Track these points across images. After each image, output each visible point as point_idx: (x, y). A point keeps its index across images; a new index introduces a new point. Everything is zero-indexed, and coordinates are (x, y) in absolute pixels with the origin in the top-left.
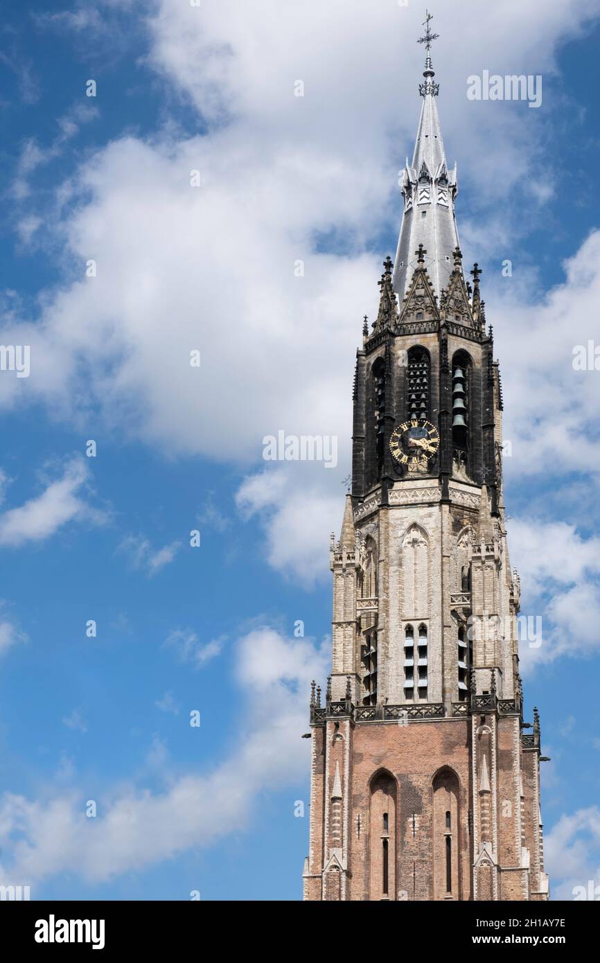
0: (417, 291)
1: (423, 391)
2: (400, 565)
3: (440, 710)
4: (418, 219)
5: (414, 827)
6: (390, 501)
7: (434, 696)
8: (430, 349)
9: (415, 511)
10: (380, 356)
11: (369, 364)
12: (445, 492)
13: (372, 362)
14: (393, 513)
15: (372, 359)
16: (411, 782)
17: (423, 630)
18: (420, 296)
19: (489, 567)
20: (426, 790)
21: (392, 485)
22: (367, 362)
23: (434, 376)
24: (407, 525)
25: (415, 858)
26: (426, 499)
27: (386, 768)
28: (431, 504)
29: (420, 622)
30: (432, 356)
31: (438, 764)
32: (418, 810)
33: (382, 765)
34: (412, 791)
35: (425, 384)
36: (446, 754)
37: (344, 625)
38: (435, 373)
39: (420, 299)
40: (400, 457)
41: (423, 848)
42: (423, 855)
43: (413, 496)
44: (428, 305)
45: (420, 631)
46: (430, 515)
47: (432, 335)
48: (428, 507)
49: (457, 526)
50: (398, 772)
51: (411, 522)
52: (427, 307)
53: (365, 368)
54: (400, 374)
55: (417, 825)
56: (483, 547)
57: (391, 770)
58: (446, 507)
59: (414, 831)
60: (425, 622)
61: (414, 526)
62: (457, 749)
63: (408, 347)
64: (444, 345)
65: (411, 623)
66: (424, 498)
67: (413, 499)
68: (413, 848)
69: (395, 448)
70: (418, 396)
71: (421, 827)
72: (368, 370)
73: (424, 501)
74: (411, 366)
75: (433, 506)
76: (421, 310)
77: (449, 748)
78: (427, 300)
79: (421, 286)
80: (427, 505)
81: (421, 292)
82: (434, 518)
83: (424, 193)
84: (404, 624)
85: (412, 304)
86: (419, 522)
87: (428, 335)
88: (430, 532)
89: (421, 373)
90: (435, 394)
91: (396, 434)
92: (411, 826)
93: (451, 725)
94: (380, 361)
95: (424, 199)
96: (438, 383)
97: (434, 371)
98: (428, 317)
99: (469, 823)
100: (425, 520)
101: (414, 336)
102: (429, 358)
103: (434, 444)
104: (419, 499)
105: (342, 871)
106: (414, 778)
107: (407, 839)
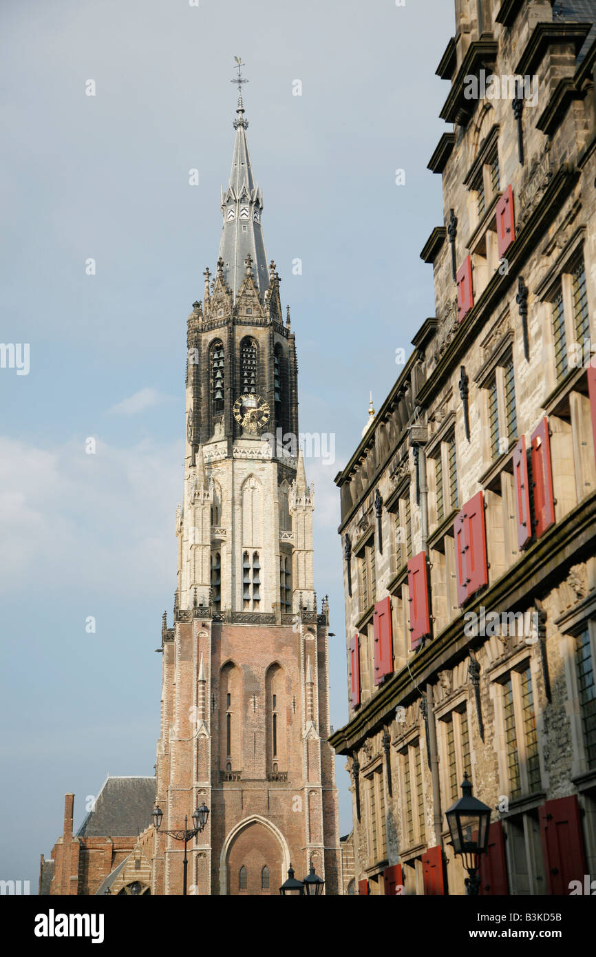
0: (247, 291)
1: (254, 371)
2: (241, 505)
3: (271, 619)
4: (240, 230)
5: (254, 706)
6: (234, 455)
7: (264, 607)
8: (260, 340)
9: (252, 463)
10: (218, 337)
11: (206, 340)
13: (209, 339)
14: (238, 464)
15: (208, 337)
16: (252, 672)
17: (256, 556)
18: (249, 296)
20: (263, 677)
21: (235, 441)
22: (203, 339)
24: (246, 475)
25: (256, 729)
26: (261, 457)
27: (233, 659)
28: (264, 461)
29: (255, 550)
30: (260, 345)
31: (271, 661)
32: (256, 693)
33: (230, 657)
34: (250, 679)
35: (255, 365)
36: (277, 652)
37: (202, 547)
38: (264, 359)
39: (249, 298)
40: (242, 421)
41: (260, 722)
42: (261, 727)
43: (251, 453)
44: (255, 303)
45: (254, 556)
46: (263, 469)
47: (261, 328)
48: (263, 463)
49: (280, 479)
50: (243, 663)
51: (249, 473)
52: (254, 305)
54: (238, 355)
55: (257, 705)
56: (303, 499)
57: (237, 661)
58: (276, 464)
59: (255, 709)
60: (259, 550)
61: (250, 476)
62: (285, 648)
63: (243, 336)
64: (271, 338)
65: (248, 550)
66: (259, 456)
67: (251, 455)
68: (253, 722)
69: (236, 414)
70: (249, 374)
71: (259, 706)
72: (205, 345)
73: (259, 458)
74: (244, 350)
75: (266, 462)
76: (249, 307)
77: (280, 647)
78: (256, 300)
79: (250, 288)
80: (261, 461)
81: (249, 292)
82: (265, 472)
83: (244, 211)
84: (244, 550)
85: (243, 301)
86: (254, 473)
87: (259, 328)
88: (263, 482)
89: (251, 356)
90: (264, 376)
91: (237, 403)
92: (252, 704)
93: (281, 630)
94: (216, 340)
95: (244, 216)
96: (266, 367)
97: (263, 357)
98: (255, 313)
99: (294, 705)
100: (259, 473)
101: (249, 327)
102: (258, 346)
103: (266, 415)
104: (255, 456)
105: (208, 737)
106: (254, 668)
107: (249, 714)
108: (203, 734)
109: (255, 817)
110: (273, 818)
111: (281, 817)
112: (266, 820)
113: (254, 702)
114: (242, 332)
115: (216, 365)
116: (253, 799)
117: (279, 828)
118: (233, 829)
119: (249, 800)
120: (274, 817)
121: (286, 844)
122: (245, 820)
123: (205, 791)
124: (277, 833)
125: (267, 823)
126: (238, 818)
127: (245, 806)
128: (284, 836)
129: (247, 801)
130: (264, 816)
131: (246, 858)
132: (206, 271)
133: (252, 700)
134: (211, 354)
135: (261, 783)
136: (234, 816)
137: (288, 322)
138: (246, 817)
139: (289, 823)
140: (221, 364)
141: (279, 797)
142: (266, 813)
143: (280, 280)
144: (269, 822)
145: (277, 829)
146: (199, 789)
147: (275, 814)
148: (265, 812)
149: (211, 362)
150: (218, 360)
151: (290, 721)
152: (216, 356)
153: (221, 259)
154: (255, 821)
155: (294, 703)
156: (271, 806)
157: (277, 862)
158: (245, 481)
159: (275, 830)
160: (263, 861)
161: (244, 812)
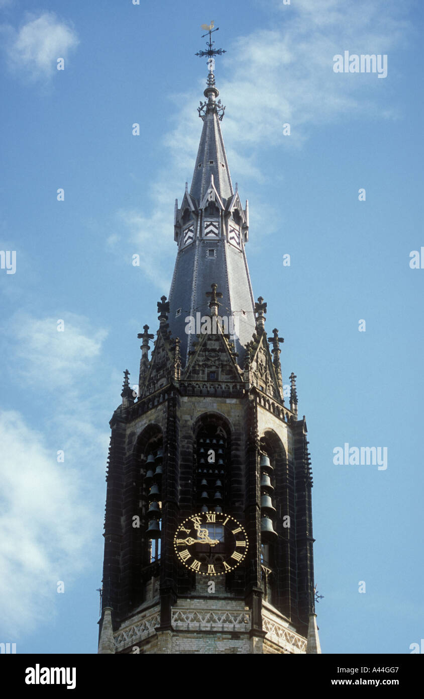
0: (209, 342)
1: (219, 477)
4: (203, 256)
6: (173, 623)
8: (231, 420)
9: (210, 640)
10: (153, 422)
11: (133, 434)
12: (257, 620)
13: (139, 431)
14: (178, 643)
15: (139, 426)
18: (214, 350)
21: (176, 602)
22: (128, 432)
23: (237, 456)
26: (229, 627)
30: (233, 429)
38: (238, 453)
39: (213, 354)
40: (190, 562)
43: (208, 621)
44: (225, 363)
47: (234, 401)
48: (231, 638)
52: (223, 366)
53: (127, 440)
54: (188, 448)
63: (197, 414)
66: (226, 625)
67: (209, 625)
70: (211, 483)
72: (130, 442)
73: (226, 630)
74: (202, 441)
76: (214, 369)
78: (224, 356)
80: (230, 636)
83: (211, 228)
85: (201, 359)
87: (228, 401)
90: (239, 482)
91: (183, 529)
94: (151, 429)
95: (211, 235)
96: (243, 467)
97: (237, 450)
98: (222, 377)
101: (209, 399)
102: (229, 432)
103: (241, 550)
104: (218, 626)
114: (194, 408)
115: (149, 474)
132: (142, 332)
134: (142, 456)
137: (294, 399)
140: (158, 470)
143: (281, 340)
149: (142, 471)
150: (152, 467)
152: (150, 459)
153: (164, 298)
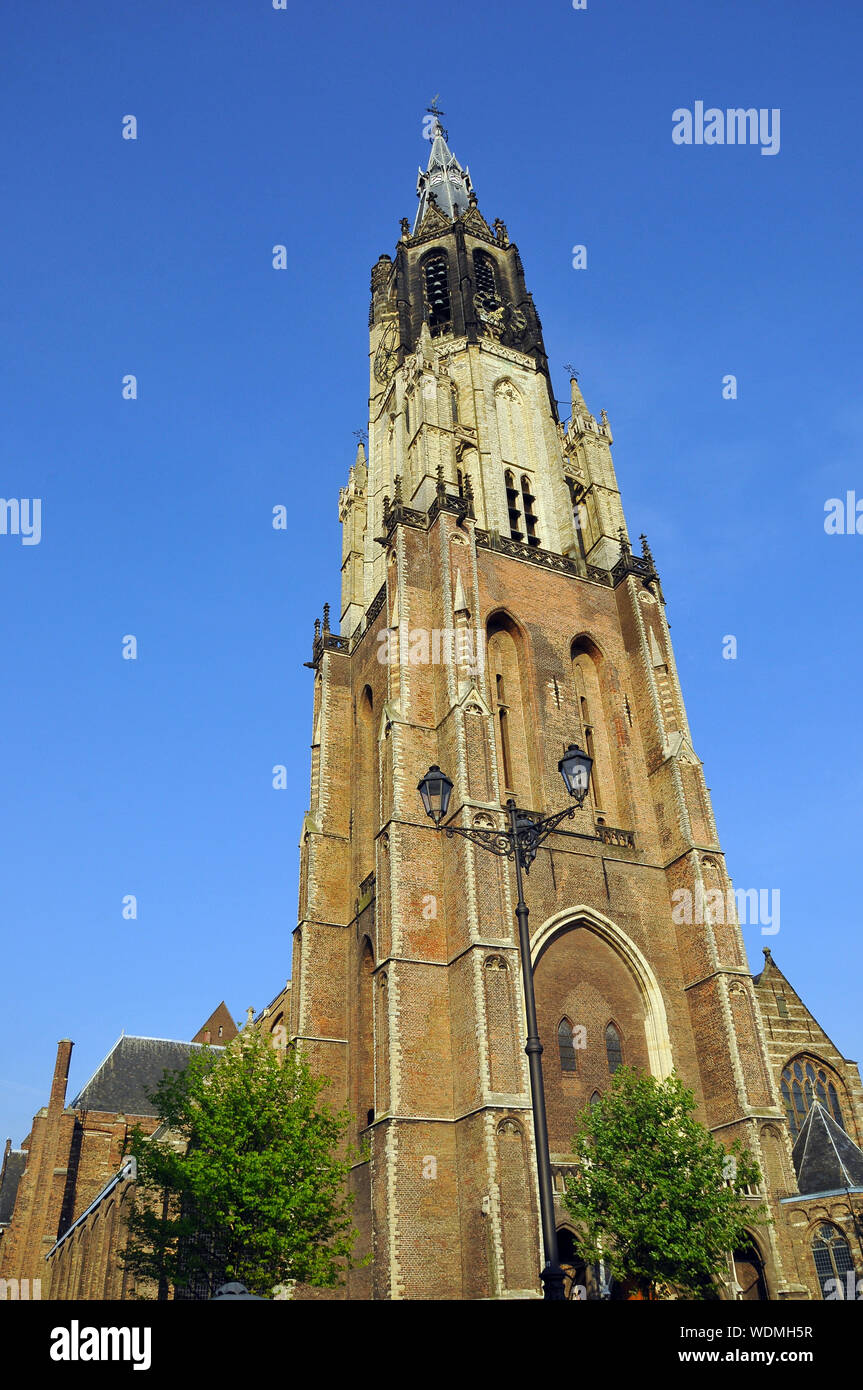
3: (567, 566)
5: (557, 697)
8: (499, 259)
9: (508, 365)
11: (416, 253)
12: (540, 365)
14: (486, 355)
16: (546, 638)
17: (526, 480)
18: (477, 224)
19: (602, 446)
20: (565, 654)
21: (476, 335)
23: (506, 278)
24: (500, 375)
25: (564, 739)
27: (510, 609)
28: (525, 369)
29: (524, 471)
31: (577, 627)
32: (560, 675)
33: (504, 603)
34: (543, 649)
36: (586, 619)
41: (572, 728)
42: (573, 738)
45: (522, 479)
46: (525, 378)
47: (500, 250)
48: (523, 370)
50: (528, 620)
51: (505, 375)
55: (561, 695)
57: (518, 614)
58: (543, 377)
59: (557, 702)
60: (529, 474)
61: (506, 380)
62: (597, 616)
63: (475, 246)
65: (513, 468)
67: (504, 354)
68: (558, 725)
71: (566, 700)
72: (412, 260)
73: (518, 363)
75: (527, 371)
77: (590, 613)
80: (521, 366)
81: (476, 221)
82: (529, 381)
84: (505, 466)
85: (469, 225)
86: (512, 377)
87: (496, 248)
88: (526, 392)
89: (486, 273)
92: (553, 694)
93: (585, 586)
94: (435, 250)
96: (511, 285)
99: (629, 712)
100: (519, 380)
101: (481, 241)
102: (496, 265)
104: (512, 359)
105: (486, 713)
106: (548, 634)
107: (548, 709)
108: (476, 706)
109: (583, 911)
110: (620, 917)
111: (635, 917)
112: (607, 920)
113: (556, 689)
114: (472, 243)
116: (575, 871)
117: (634, 940)
118: (541, 930)
119: (566, 872)
120: (621, 915)
121: (651, 976)
122: (563, 913)
123: (490, 818)
124: (631, 949)
125: (608, 925)
126: (549, 908)
127: (561, 884)
128: (647, 957)
129: (565, 874)
130: (602, 911)
131: (569, 1000)
133: (551, 685)
135: (588, 843)
136: (541, 902)
138: (564, 907)
139: (653, 932)
141: (626, 876)
142: (604, 906)
144: (614, 926)
145: (630, 942)
146: (478, 812)
147: (622, 909)
148: (600, 900)
149: (423, 276)
150: (435, 271)
151: (623, 737)
154: (584, 919)
155: (627, 707)
156: (613, 891)
157: (635, 1016)
158: (498, 383)
159: (626, 943)
160: (605, 1013)
161: (560, 896)
